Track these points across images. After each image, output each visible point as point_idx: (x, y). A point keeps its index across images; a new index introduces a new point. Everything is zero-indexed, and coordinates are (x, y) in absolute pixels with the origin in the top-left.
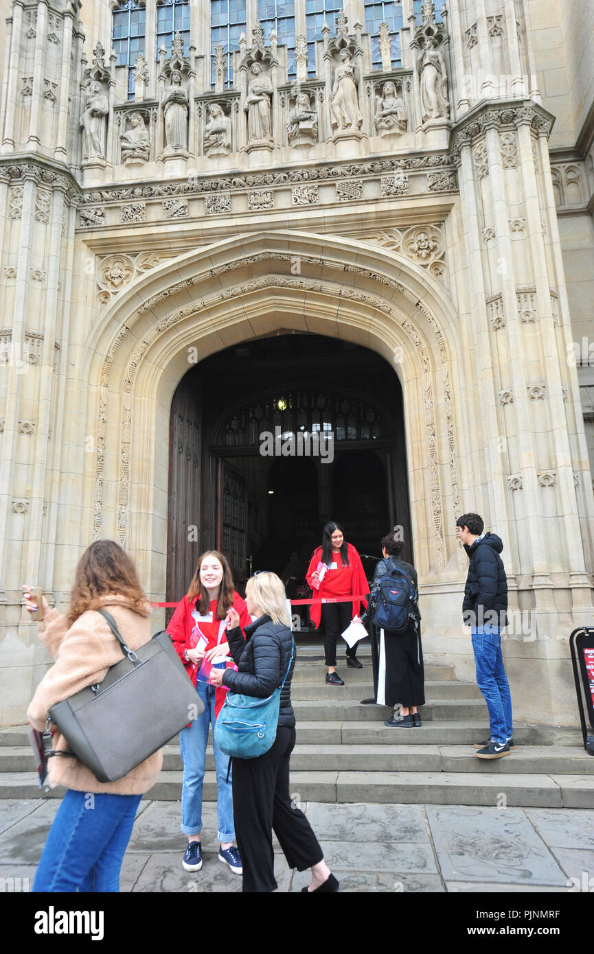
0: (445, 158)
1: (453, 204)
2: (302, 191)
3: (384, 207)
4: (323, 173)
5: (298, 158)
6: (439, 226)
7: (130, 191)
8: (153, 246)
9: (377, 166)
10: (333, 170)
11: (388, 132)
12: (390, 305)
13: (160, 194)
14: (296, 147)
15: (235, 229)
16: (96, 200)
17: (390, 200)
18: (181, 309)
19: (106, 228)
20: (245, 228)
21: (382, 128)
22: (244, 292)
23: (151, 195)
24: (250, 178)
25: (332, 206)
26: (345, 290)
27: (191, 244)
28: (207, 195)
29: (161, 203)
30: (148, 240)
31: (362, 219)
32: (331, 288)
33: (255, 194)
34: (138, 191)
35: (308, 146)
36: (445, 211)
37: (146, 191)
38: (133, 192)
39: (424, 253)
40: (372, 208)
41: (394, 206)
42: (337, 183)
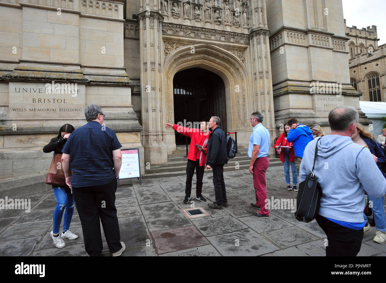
0: (248, 36)
1: (248, 47)
2: (218, 36)
3: (235, 44)
4: (223, 33)
5: (217, 27)
6: (244, 51)
7: (176, 26)
8: (180, 42)
9: (234, 34)
10: (225, 33)
11: (236, 26)
12: (230, 67)
13: (184, 29)
14: (216, 24)
15: (201, 42)
16: (166, 26)
17: (236, 43)
18: (182, 60)
19: (168, 35)
20: (204, 43)
21: (235, 25)
22: (197, 58)
23: (181, 28)
24: (207, 30)
25: (224, 42)
26: (221, 62)
27: (189, 43)
28: (195, 32)
29: (184, 31)
30: (179, 40)
31: (229, 46)
32: (218, 61)
33: (207, 34)
34: (178, 26)
35: (219, 25)
36: (246, 48)
37: (180, 27)
38: (177, 26)
39: (240, 57)
40: (232, 44)
41: (237, 45)
42: (226, 36)
